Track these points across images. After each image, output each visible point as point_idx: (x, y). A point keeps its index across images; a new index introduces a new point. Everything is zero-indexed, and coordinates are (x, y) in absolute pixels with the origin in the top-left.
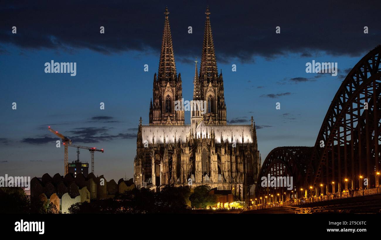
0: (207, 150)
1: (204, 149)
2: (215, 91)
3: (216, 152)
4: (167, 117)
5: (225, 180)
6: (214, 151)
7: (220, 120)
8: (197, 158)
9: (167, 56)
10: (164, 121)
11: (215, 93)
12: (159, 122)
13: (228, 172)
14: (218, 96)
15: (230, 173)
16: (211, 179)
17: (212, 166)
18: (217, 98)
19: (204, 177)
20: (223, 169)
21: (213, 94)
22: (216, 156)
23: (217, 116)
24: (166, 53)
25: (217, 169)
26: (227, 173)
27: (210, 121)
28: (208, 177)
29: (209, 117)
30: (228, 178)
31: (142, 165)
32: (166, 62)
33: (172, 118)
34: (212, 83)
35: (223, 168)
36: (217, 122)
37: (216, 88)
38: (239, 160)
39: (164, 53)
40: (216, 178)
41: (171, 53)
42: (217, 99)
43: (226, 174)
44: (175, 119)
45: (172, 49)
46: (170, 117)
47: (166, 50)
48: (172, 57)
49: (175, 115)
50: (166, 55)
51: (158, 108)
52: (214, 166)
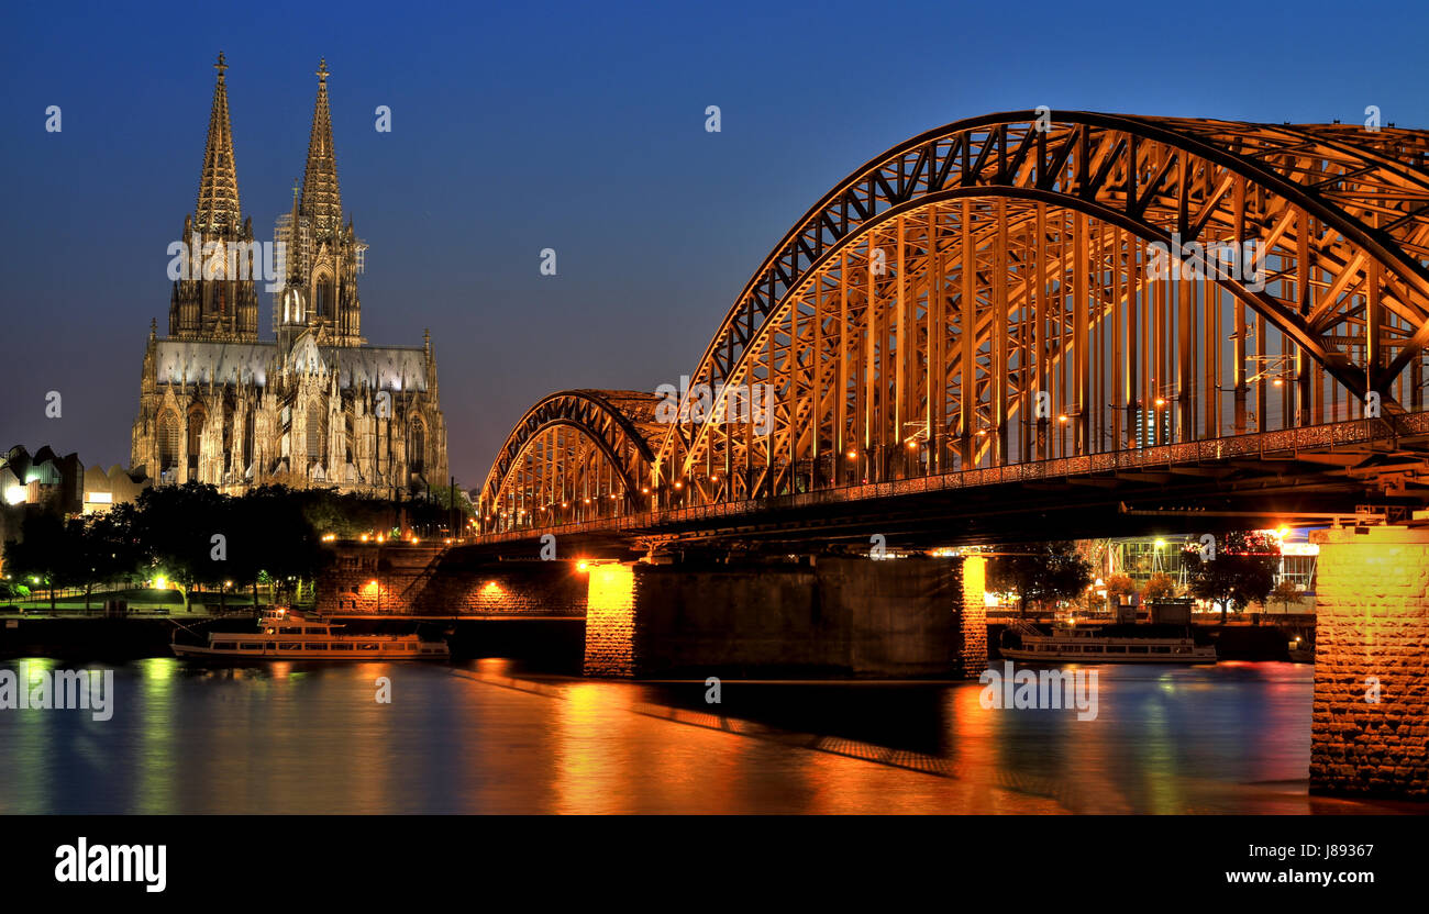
0: (319, 403)
1: (313, 402)
2: (335, 265)
3: (343, 407)
4: (215, 321)
5: (363, 478)
6: (339, 408)
7: (343, 335)
8: (297, 422)
9: (220, 174)
10: (208, 330)
11: (335, 269)
12: (195, 333)
13: (371, 458)
14: (341, 278)
15: (374, 462)
16: (329, 475)
17: (333, 442)
18: (338, 282)
19: (311, 470)
20: (358, 453)
21: (329, 272)
22: (343, 420)
23: (337, 326)
24: (215, 166)
25: (344, 452)
26: (368, 461)
27: (320, 335)
28: (321, 469)
29: (319, 325)
30: (370, 472)
31: (155, 435)
32: (216, 188)
33: (227, 325)
34: (329, 243)
35: (358, 447)
36: (337, 339)
37: (338, 258)
38: (395, 432)
39: (212, 166)
40: (341, 473)
41: (230, 168)
42: (338, 284)
43: (366, 464)
44: (234, 329)
45: (232, 158)
46: (222, 322)
47: (216, 160)
48: (231, 176)
49: (234, 318)
50: (217, 169)
51: (193, 301)
52: (337, 441)
